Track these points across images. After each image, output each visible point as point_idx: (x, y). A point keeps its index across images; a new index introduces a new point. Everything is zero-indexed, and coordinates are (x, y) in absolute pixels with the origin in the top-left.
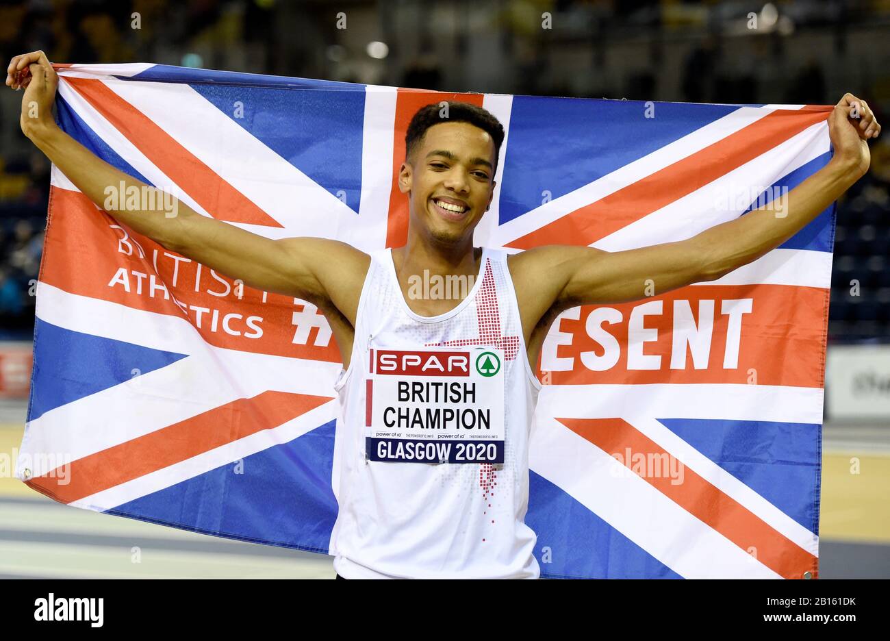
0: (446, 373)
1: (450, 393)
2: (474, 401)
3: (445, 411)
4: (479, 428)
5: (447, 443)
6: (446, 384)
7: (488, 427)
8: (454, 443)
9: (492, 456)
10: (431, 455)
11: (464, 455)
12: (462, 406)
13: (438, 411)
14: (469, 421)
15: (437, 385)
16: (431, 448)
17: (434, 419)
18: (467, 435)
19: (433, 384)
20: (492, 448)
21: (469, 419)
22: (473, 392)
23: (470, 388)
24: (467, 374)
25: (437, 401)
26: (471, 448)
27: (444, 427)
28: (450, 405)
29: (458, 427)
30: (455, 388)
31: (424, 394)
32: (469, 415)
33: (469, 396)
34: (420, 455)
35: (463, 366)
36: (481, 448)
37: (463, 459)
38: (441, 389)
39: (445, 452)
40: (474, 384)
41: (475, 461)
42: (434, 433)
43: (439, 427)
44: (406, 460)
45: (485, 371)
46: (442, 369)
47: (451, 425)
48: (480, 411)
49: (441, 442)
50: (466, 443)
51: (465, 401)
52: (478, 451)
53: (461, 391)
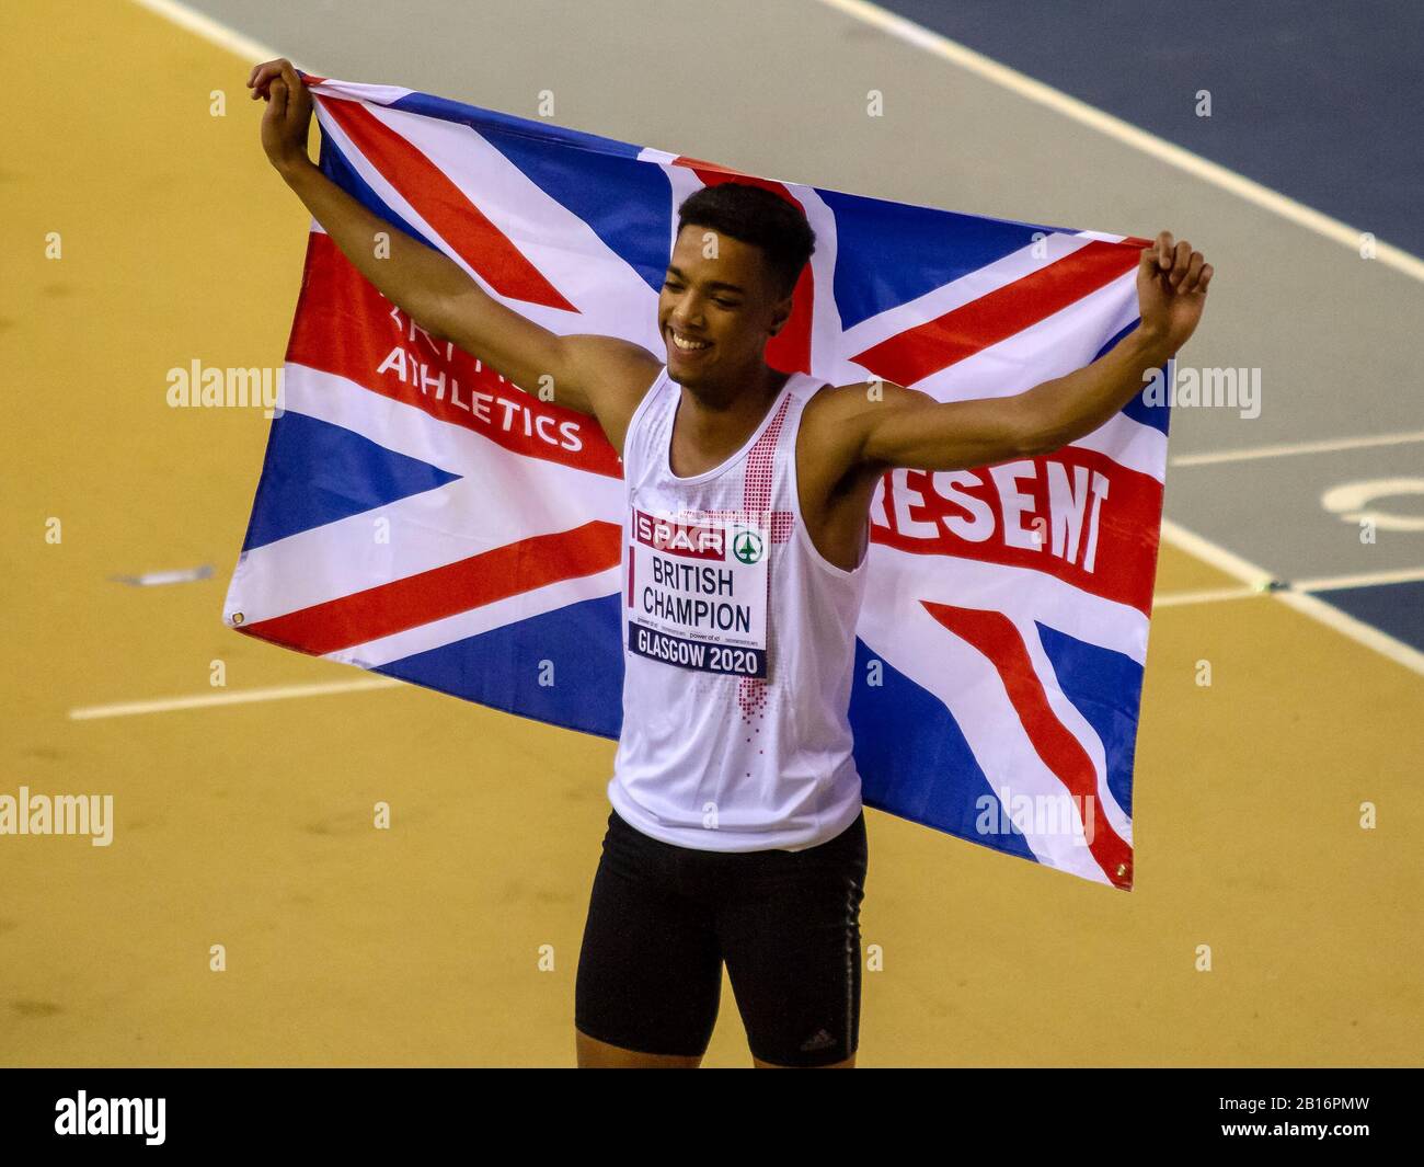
0: (696, 554)
1: (702, 581)
2: (731, 594)
3: (698, 603)
4: (737, 629)
5: (700, 644)
6: (697, 568)
7: (747, 629)
8: (709, 646)
9: (752, 667)
10: (684, 658)
11: (719, 662)
12: (715, 599)
13: (689, 602)
14: (725, 620)
15: (687, 568)
16: (683, 648)
17: (687, 612)
18: (723, 637)
19: (683, 567)
20: (751, 658)
21: (725, 617)
22: (730, 583)
23: (725, 577)
24: (722, 558)
25: (687, 589)
26: (727, 655)
27: (697, 624)
28: (703, 596)
29: (712, 626)
30: (708, 574)
31: (674, 577)
32: (725, 611)
33: (725, 587)
34: (674, 656)
35: (717, 546)
36: (739, 656)
37: (718, 667)
38: (692, 574)
39: (697, 656)
40: (731, 572)
41: (733, 672)
42: (685, 630)
43: (690, 624)
44: (662, 660)
45: (744, 556)
46: (692, 549)
47: (705, 621)
48: (739, 607)
49: (694, 643)
50: (722, 647)
51: (721, 593)
52: (736, 659)
53: (716, 579)
